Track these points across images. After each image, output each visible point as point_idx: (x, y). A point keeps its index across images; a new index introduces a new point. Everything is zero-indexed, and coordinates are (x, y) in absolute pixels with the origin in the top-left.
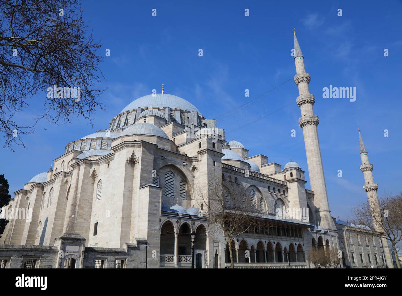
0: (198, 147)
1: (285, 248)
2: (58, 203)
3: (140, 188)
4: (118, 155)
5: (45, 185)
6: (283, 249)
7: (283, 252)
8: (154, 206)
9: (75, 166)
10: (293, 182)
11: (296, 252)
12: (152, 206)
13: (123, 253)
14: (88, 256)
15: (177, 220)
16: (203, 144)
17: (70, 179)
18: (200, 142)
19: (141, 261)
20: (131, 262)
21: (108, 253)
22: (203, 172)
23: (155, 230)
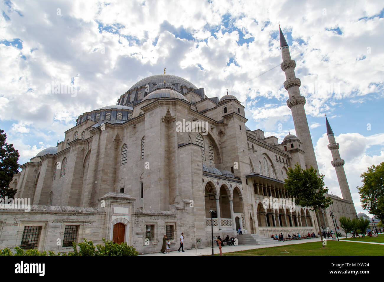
0: (224, 112)
1: (298, 212)
2: (74, 171)
3: (178, 147)
4: (150, 115)
5: (56, 156)
6: (297, 214)
7: (297, 216)
8: (196, 165)
9: (95, 131)
10: (294, 152)
11: (306, 217)
12: (195, 165)
13: (172, 216)
14: (138, 220)
15: (217, 181)
16: (229, 109)
17: (88, 147)
18: (225, 107)
19: (190, 226)
20: (181, 226)
21: (158, 216)
22: (230, 135)
23: (199, 190)
